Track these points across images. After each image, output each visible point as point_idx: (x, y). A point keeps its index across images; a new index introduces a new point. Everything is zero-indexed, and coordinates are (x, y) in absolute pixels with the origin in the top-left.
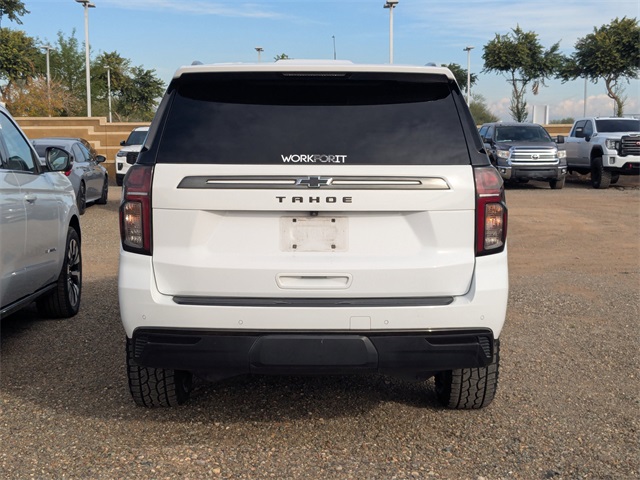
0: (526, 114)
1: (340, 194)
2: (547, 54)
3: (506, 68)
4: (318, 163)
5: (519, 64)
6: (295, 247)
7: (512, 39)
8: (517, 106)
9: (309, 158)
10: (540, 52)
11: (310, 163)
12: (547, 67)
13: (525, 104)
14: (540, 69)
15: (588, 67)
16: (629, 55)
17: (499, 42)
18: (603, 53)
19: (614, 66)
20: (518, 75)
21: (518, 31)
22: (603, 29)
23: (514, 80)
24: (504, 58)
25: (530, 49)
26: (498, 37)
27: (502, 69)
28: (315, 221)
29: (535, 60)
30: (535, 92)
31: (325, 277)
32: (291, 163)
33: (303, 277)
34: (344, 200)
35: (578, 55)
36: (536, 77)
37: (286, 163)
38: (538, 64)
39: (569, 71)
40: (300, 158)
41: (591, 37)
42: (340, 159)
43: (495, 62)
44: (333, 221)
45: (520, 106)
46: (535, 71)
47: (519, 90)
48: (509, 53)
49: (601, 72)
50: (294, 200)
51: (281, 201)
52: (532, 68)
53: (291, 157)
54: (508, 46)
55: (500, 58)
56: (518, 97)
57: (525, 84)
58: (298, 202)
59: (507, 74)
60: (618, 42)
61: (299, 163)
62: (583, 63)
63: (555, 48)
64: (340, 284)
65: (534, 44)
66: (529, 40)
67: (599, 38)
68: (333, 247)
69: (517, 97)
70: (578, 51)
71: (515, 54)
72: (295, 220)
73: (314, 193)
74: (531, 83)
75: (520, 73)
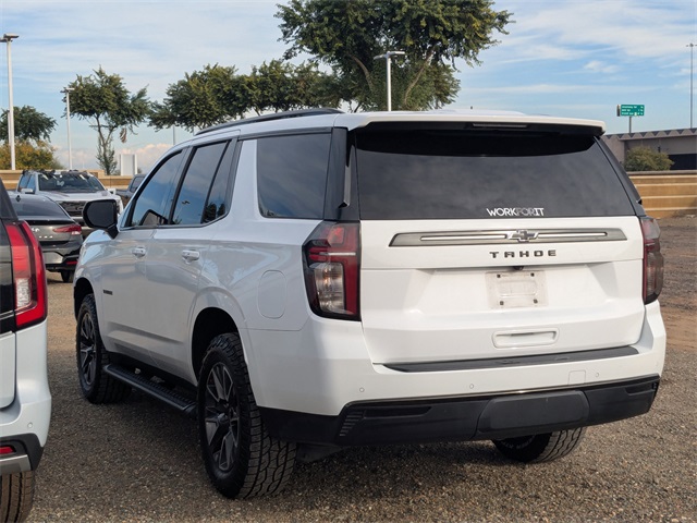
0: (115, 164)
1: (545, 248)
2: (134, 100)
3: (90, 113)
4: (521, 216)
5: (105, 108)
6: (502, 303)
7: (95, 82)
8: (105, 155)
9: (513, 212)
10: (126, 98)
11: (514, 217)
12: (136, 114)
13: (113, 153)
14: (128, 116)
15: (183, 115)
16: (231, 104)
17: (81, 84)
18: (197, 100)
19: (210, 115)
20: (103, 120)
21: (100, 73)
22: (195, 75)
23: (99, 126)
24: (88, 102)
25: (115, 94)
26: (80, 79)
27: (84, 113)
28: (517, 275)
29: (122, 106)
30: (124, 140)
31: (532, 334)
32: (497, 217)
33: (513, 335)
34: (550, 253)
35: (172, 102)
36: (123, 124)
37: (493, 217)
38: (126, 110)
39: (161, 119)
40: (505, 212)
41: (182, 83)
42: (539, 211)
43: (78, 106)
44: (533, 275)
45: (108, 155)
46: (123, 117)
47: (106, 137)
48: (93, 97)
49: (197, 121)
50: (506, 255)
51: (494, 257)
52: (119, 113)
53: (496, 210)
54: (90, 88)
55: (83, 102)
56: (105, 145)
57: (111, 131)
58: (510, 257)
59: (92, 120)
60: (219, 90)
61: (504, 217)
62: (176, 109)
63: (142, 93)
64: (548, 339)
65: (119, 88)
66: (113, 83)
67: (192, 85)
68: (536, 301)
69: (104, 143)
70: (171, 98)
71: (100, 98)
72: (499, 276)
73: (524, 248)
74: (118, 130)
75: (106, 118)
